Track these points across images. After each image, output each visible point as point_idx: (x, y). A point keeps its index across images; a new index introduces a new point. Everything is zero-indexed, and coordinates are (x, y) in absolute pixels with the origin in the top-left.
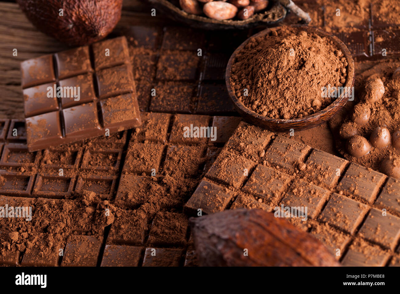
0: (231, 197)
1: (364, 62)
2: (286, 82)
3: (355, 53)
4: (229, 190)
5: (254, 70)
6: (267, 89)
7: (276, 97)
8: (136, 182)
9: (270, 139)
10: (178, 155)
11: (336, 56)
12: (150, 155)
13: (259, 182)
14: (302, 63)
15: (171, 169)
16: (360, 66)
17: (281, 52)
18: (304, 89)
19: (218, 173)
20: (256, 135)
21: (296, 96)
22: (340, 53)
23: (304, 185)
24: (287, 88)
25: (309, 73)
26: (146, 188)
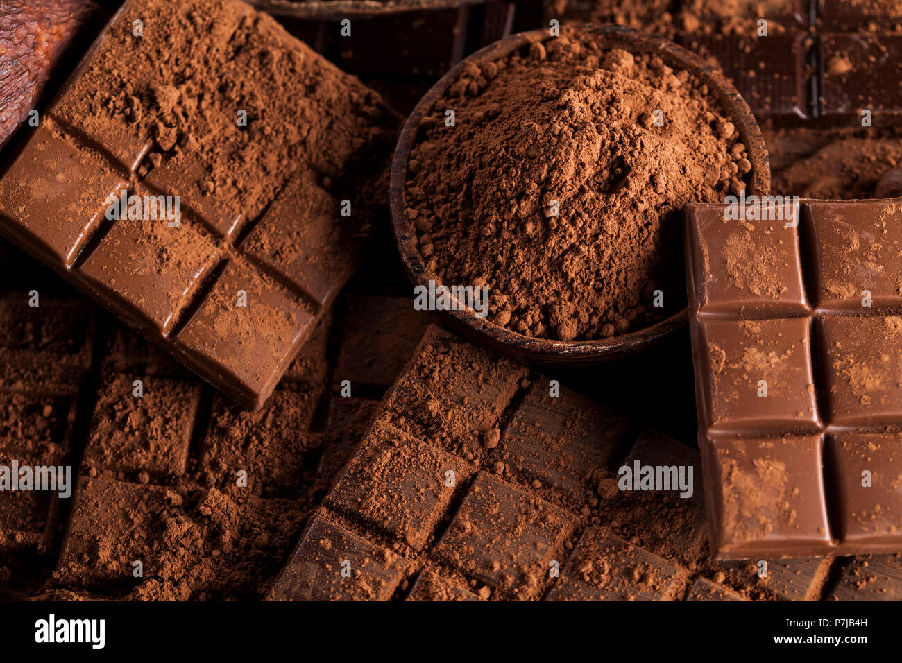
0: (400, 576)
1: (792, 132)
2: (571, 230)
3: (767, 108)
4: (396, 555)
5: (475, 182)
6: (513, 246)
7: (539, 271)
8: (121, 506)
9: (515, 388)
10: (243, 423)
11: (718, 137)
12: (163, 416)
13: (483, 533)
14: (619, 170)
15: (225, 467)
16: (780, 143)
17: (560, 136)
18: (623, 251)
19: (363, 497)
20: (476, 377)
21: (599, 270)
22: (729, 129)
23: (613, 548)
24: (572, 247)
25: (640, 204)
26: (151, 525)
